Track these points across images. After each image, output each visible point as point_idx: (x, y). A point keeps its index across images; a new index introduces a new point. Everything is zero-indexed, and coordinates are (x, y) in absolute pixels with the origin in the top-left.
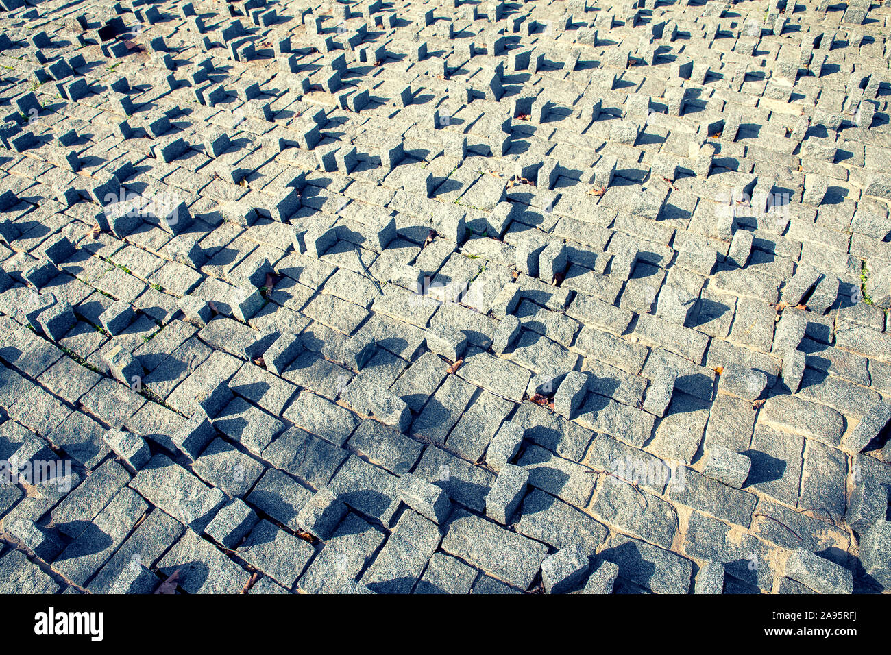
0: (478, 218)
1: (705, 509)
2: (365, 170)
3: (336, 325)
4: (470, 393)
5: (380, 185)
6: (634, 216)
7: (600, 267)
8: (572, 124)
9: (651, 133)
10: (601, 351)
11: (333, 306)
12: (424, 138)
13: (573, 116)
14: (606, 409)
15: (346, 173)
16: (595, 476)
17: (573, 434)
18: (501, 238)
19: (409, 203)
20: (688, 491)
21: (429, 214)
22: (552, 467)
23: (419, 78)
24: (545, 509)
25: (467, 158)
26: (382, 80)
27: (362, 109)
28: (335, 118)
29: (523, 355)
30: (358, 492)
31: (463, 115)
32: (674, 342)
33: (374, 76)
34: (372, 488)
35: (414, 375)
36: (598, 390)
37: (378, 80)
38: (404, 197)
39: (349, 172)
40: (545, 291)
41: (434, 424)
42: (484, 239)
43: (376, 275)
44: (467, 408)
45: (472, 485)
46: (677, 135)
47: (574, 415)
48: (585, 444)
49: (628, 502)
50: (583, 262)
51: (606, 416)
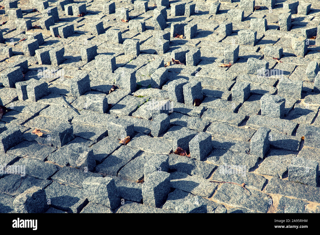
0: (145, 80)
1: (291, 195)
2: (70, 63)
3: (47, 129)
4: (135, 152)
5: (80, 69)
6: (250, 75)
7: (225, 97)
8: (212, 38)
9: (267, 39)
10: (224, 132)
11: (45, 121)
12: (111, 47)
13: (214, 35)
14: (225, 155)
15: (57, 65)
16: (217, 184)
17: (202, 166)
18: (160, 88)
19: (100, 76)
20: (279, 187)
21: (113, 80)
22: (188, 180)
23: (110, 22)
24: (182, 198)
25: (140, 55)
26: (83, 24)
27: (69, 36)
28: (50, 41)
29: (172, 135)
30: (57, 198)
31: (139, 37)
32: (273, 126)
33: (78, 22)
34: (66, 194)
35: (99, 146)
36: (220, 147)
37: (80, 24)
38: (96, 73)
39: (59, 64)
40: (188, 108)
41: (111, 165)
42: (149, 89)
43: (76, 107)
44: (133, 158)
45: (134, 189)
46: (285, 39)
47: (203, 159)
48: (210, 170)
49: (238, 193)
50: (214, 95)
51: (225, 158)
